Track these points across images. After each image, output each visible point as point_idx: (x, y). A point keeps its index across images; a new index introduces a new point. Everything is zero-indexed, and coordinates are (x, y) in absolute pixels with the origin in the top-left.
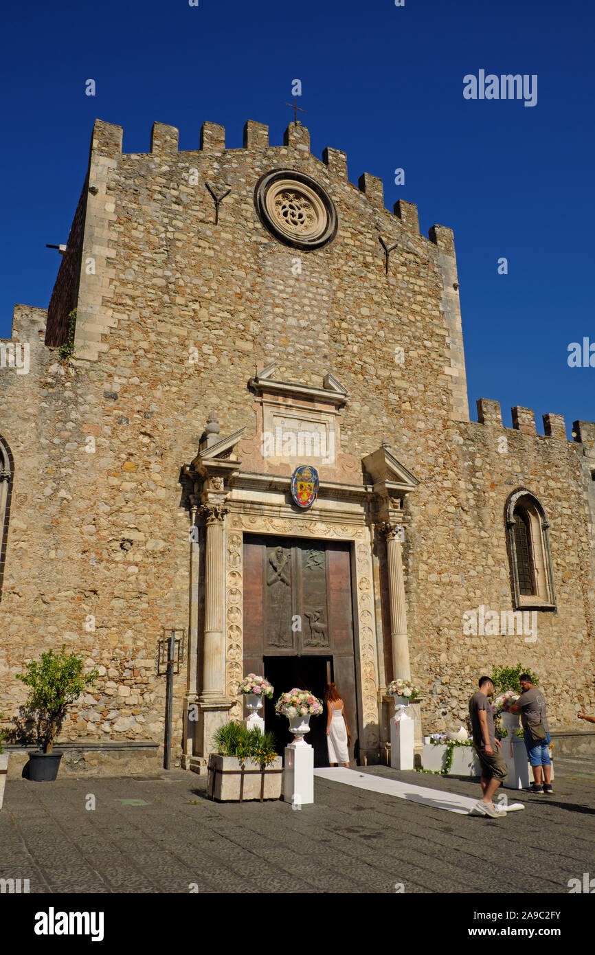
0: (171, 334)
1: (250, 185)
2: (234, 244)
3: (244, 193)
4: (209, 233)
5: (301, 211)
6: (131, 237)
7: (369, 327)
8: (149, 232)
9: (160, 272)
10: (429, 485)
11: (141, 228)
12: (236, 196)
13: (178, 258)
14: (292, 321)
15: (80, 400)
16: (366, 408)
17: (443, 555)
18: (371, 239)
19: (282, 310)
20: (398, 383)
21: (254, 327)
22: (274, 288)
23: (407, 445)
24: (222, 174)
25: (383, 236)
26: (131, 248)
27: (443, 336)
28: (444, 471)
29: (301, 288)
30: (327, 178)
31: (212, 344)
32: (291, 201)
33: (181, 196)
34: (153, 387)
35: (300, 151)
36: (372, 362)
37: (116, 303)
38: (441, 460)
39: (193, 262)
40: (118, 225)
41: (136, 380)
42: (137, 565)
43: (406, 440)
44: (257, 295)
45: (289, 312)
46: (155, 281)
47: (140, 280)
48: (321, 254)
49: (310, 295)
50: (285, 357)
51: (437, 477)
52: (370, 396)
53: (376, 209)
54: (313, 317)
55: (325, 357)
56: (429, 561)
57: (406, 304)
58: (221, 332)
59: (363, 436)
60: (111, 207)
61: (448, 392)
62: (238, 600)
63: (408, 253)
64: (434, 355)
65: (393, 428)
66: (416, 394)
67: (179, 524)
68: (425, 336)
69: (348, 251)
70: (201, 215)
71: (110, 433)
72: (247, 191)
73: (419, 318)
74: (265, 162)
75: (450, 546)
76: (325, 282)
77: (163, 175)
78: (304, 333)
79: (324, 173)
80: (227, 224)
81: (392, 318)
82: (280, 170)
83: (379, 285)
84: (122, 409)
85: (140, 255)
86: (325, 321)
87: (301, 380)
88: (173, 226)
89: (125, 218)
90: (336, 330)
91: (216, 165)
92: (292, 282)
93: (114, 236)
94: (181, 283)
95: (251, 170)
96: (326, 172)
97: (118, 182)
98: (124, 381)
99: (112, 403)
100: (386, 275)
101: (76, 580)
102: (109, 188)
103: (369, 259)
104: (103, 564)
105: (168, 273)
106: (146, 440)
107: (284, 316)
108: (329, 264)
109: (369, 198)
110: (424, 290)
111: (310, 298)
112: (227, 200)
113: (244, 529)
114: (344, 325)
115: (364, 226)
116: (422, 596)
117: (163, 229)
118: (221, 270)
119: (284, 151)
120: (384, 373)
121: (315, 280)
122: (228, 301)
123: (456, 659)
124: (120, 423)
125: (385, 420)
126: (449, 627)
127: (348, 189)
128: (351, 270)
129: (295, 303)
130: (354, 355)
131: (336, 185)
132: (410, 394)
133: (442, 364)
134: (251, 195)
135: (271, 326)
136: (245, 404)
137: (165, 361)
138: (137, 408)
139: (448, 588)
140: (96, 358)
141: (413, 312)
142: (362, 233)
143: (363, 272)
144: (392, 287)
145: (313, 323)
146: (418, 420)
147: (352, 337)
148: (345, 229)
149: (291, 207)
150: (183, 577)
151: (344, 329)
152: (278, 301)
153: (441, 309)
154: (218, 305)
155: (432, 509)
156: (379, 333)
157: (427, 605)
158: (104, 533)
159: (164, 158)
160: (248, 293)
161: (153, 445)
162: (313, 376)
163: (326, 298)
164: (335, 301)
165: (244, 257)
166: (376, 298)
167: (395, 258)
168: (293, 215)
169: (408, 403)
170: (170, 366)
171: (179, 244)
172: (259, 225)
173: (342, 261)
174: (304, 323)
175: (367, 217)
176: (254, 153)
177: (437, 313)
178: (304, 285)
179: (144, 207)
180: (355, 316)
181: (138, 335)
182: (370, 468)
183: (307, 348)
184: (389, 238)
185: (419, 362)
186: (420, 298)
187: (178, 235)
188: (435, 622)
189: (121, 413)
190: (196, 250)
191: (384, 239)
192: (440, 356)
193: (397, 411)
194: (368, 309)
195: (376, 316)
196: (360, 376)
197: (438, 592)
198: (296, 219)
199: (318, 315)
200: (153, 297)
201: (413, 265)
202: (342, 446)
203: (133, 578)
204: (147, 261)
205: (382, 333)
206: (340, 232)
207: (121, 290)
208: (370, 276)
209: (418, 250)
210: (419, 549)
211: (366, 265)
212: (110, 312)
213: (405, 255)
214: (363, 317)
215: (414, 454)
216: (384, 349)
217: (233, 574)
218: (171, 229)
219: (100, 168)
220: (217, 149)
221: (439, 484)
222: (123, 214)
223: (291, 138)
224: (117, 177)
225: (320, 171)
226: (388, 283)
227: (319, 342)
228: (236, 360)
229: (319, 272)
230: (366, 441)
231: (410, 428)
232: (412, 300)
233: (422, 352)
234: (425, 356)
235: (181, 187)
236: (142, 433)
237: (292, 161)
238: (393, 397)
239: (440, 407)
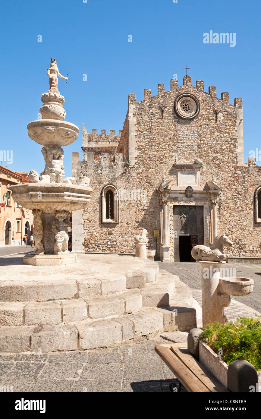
0: (152, 154)
1: (172, 102)
2: (168, 123)
3: (171, 106)
4: (161, 121)
5: (188, 106)
6: (141, 128)
7: (210, 141)
8: (145, 126)
9: (149, 137)
10: (228, 188)
11: (143, 125)
12: (168, 108)
13: (153, 131)
14: (186, 144)
15: (132, 176)
16: (208, 167)
17: (231, 208)
18: (212, 110)
19: (183, 141)
20: (219, 157)
21: (175, 148)
22: (180, 135)
23: (222, 176)
24: (164, 101)
25: (216, 108)
26: (141, 131)
27: (235, 139)
28: (234, 183)
29: (189, 133)
30: (197, 92)
31: (163, 155)
32: (186, 103)
33: (153, 112)
34: (149, 169)
35: (188, 85)
36: (211, 152)
37: (138, 148)
38: (233, 180)
39: (157, 132)
40: (137, 125)
41: (144, 168)
42: (147, 215)
43: (221, 175)
44: (175, 138)
45: (185, 141)
46: (148, 139)
47: (144, 140)
48: (195, 120)
49: (191, 134)
50: (184, 155)
51: (231, 185)
52: (210, 163)
53: (214, 99)
54: (192, 141)
55: (196, 153)
56: (227, 210)
57: (223, 130)
58: (166, 151)
59: (207, 175)
60: (135, 120)
61: (236, 158)
62: (172, 223)
63: (225, 112)
64: (232, 146)
65: (217, 172)
66: (225, 160)
67: (157, 204)
68: (229, 140)
69: (204, 117)
70: (158, 116)
71: (139, 183)
72: (171, 105)
73: (227, 134)
74: (177, 93)
75: (234, 206)
76: (196, 129)
77: (148, 106)
78: (189, 147)
79: (196, 91)
80: (166, 117)
81: (218, 136)
82: (182, 94)
83: (214, 126)
84: (142, 177)
85: (143, 133)
86: (196, 142)
87: (189, 161)
88: (151, 122)
89: (138, 123)
90: (199, 144)
91: (162, 99)
92: (185, 131)
93: (136, 129)
94: (154, 139)
95: (173, 97)
96: (196, 90)
97: (136, 112)
98: (142, 169)
99: (139, 176)
100: (216, 122)
101: (134, 219)
102: (134, 115)
103: (211, 118)
104: (140, 215)
105: (151, 137)
106: (148, 184)
107: (183, 143)
108: (197, 123)
109: (211, 95)
110: (230, 124)
111: (191, 135)
112: (166, 109)
113: (173, 205)
114: (202, 142)
115: (209, 106)
116: (224, 220)
117: (149, 123)
118: (165, 132)
119: (183, 87)
120: (214, 155)
121: (192, 129)
122: (167, 142)
123: (234, 237)
124: (141, 180)
125: (214, 170)
126: (232, 228)
127: (204, 94)
128: (204, 123)
129: (186, 138)
130: (205, 151)
131: (200, 94)
132: (223, 160)
133: (235, 148)
134: (173, 106)
135: (180, 147)
136: (173, 171)
137: (151, 162)
138: (145, 176)
139: (233, 217)
140: (134, 164)
141: (225, 133)
142: (208, 109)
143: (208, 123)
144: (218, 126)
145: (192, 143)
146: (225, 168)
147: (204, 145)
148: (203, 109)
149: (186, 105)
150: (158, 217)
151: (202, 143)
152: (182, 138)
153: (236, 129)
154: (164, 143)
155: (229, 195)
156: (213, 142)
157: (226, 222)
158: (140, 208)
159: (148, 100)
160: (173, 138)
161: (150, 185)
162: (192, 160)
163: (196, 134)
164: (199, 135)
165: (171, 127)
166: (213, 131)
167: (220, 115)
168: (186, 108)
169: (222, 164)
170: (153, 163)
171: (153, 127)
172: (175, 115)
173: (202, 121)
174: (189, 144)
175: (210, 102)
176: (173, 91)
177: (234, 131)
178: (189, 131)
179: (144, 118)
180: (206, 138)
181: (144, 156)
182: (209, 185)
183: (190, 151)
184: (218, 108)
185: (227, 149)
186: (228, 127)
187: (153, 124)
188: (228, 227)
189: (141, 178)
190: (158, 128)
191: (216, 109)
192: (234, 146)
193: (219, 167)
194: (210, 135)
195: (212, 137)
196: (207, 157)
197: (230, 219)
198: (187, 109)
199: (194, 140)
200: (147, 144)
201: (226, 116)
202: (201, 179)
203: (147, 218)
204: (145, 134)
205: (214, 142)
206: (201, 111)
207: (140, 144)
208: (211, 124)
209: (229, 110)
210: (224, 207)
211: (210, 120)
212: (137, 151)
213: (223, 113)
214: (208, 138)
215: (223, 179)
216: (215, 147)
217: (171, 216)
218: (151, 123)
219: (131, 109)
220: (162, 93)
221: (232, 187)
222: (138, 122)
223: (185, 81)
224: (136, 111)
225: (194, 91)
226: (217, 124)
227: (194, 149)
228: (170, 159)
229: (194, 126)
230: (208, 177)
231: (222, 171)
232: (225, 128)
233: (228, 146)
234: (229, 147)
235: (153, 109)
236: (147, 182)
237: (185, 90)
238: (217, 162)
239: (233, 163)
